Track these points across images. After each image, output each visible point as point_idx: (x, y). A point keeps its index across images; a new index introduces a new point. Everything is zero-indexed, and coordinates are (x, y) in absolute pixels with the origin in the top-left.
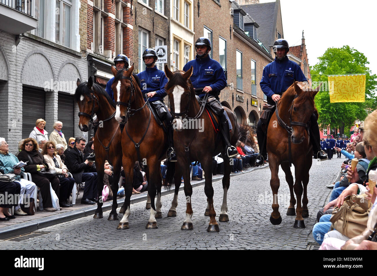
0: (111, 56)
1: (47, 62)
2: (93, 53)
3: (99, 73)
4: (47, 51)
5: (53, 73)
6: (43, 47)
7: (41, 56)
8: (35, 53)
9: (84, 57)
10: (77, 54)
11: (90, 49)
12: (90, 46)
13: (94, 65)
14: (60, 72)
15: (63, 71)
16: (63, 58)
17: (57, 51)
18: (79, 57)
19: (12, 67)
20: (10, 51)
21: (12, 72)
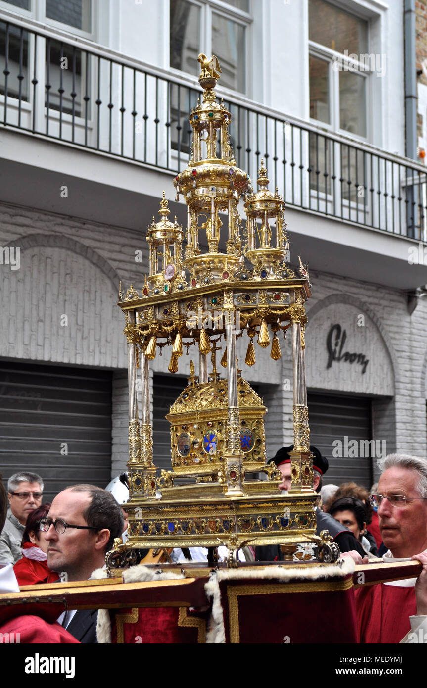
19: (403, 365)
20: (396, 329)
21: (403, 376)
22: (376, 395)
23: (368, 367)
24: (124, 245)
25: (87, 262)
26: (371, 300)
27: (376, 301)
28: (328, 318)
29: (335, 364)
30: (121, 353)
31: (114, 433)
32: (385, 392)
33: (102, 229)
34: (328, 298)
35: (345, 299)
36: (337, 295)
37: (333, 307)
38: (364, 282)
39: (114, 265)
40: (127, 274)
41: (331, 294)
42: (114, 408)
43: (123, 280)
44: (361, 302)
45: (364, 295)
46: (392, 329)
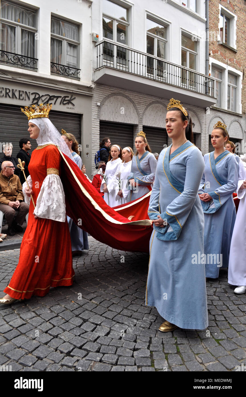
4: (223, 115)
6: (221, 113)
7: (219, 118)
8: (216, 117)
9: (244, 117)
10: (240, 115)
14: (229, 126)
15: (232, 126)
16: (232, 118)
17: (228, 115)
18: (241, 117)
19: (204, 126)
20: (202, 117)
21: (203, 128)
22: (197, 133)
23: (195, 126)
24: (136, 96)
25: (127, 99)
27: (197, 110)
30: (135, 121)
32: (199, 132)
33: (130, 92)
38: (194, 106)
39: (133, 100)
40: (136, 102)
42: (134, 134)
43: (136, 104)
46: (201, 117)
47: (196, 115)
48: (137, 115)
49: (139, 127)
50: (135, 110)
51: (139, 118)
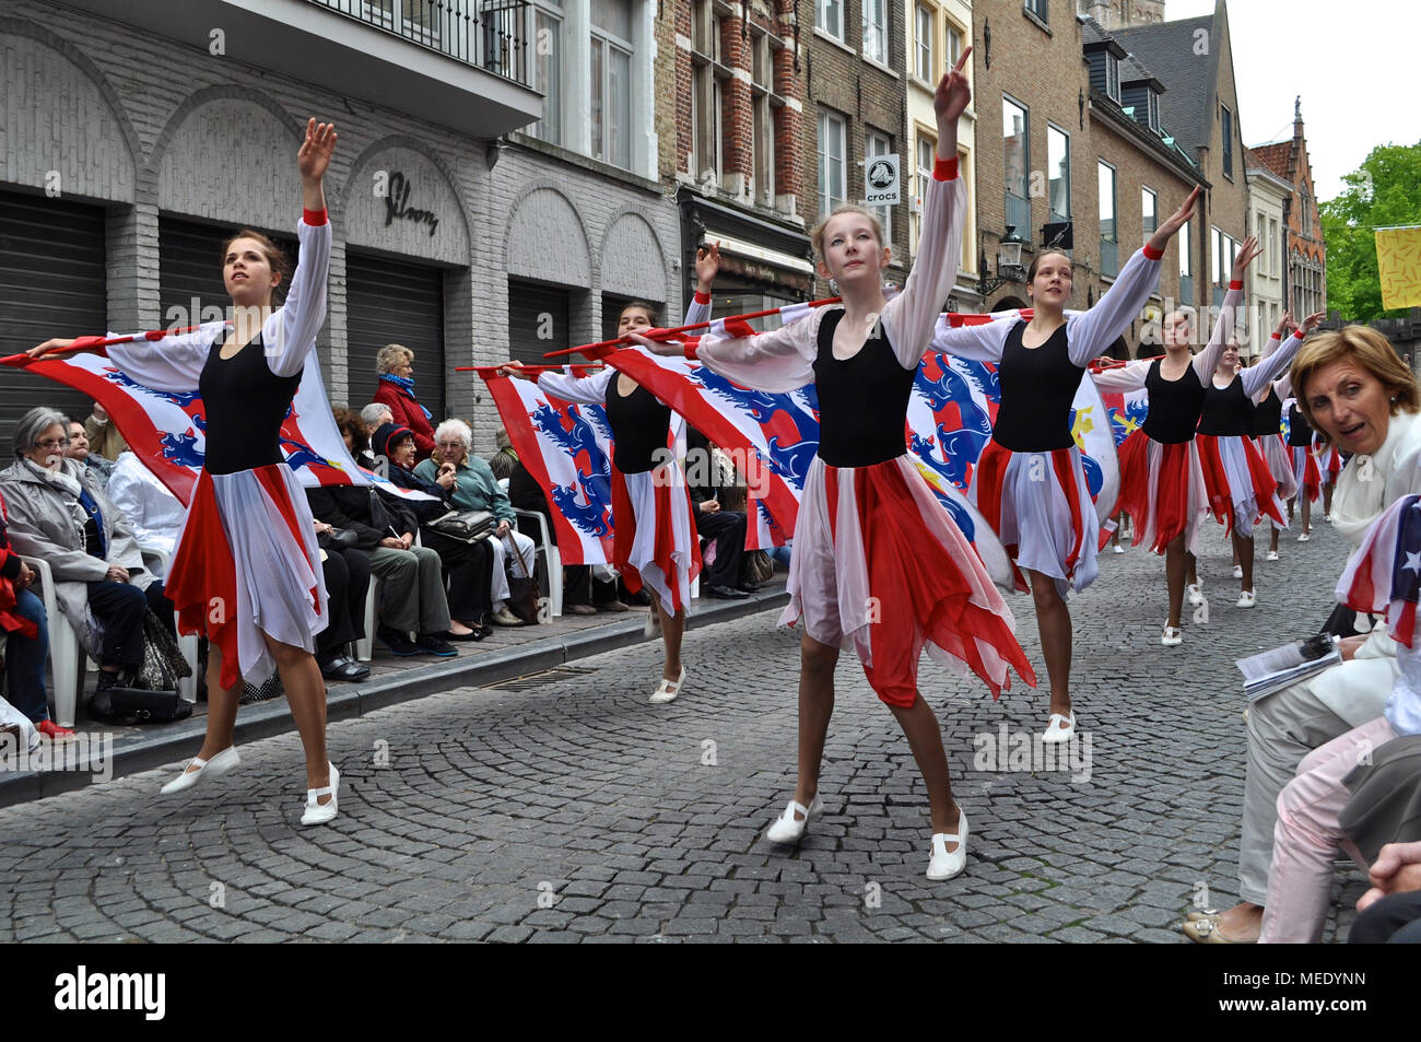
0: (742, 191)
1: (571, 213)
2: (693, 183)
3: (711, 238)
4: (570, 180)
5: (587, 242)
6: (560, 170)
7: (554, 196)
8: (539, 189)
9: (670, 196)
10: (649, 187)
11: (686, 171)
12: (685, 163)
13: (697, 215)
14: (605, 237)
15: (614, 236)
16: (613, 200)
17: (596, 182)
18: (657, 196)
19: (480, 230)
20: (472, 186)
21: (481, 243)
22: (448, 263)
23: (437, 228)
24: (115, 44)
26: (441, 147)
27: (447, 149)
28: (387, 164)
29: (395, 221)
30: (114, 180)
31: (110, 285)
32: (459, 260)
33: (82, 18)
34: (387, 139)
35: (408, 143)
36: (399, 136)
37: (393, 150)
38: (432, 124)
39: (103, 67)
40: (120, 82)
41: (389, 134)
42: (108, 255)
43: (115, 88)
44: (428, 148)
45: (433, 141)
46: (467, 185)
47: (441, 171)
48: (123, 154)
49: (140, 219)
50: (114, 124)
51: (135, 166)
